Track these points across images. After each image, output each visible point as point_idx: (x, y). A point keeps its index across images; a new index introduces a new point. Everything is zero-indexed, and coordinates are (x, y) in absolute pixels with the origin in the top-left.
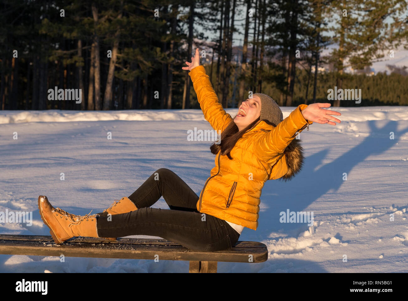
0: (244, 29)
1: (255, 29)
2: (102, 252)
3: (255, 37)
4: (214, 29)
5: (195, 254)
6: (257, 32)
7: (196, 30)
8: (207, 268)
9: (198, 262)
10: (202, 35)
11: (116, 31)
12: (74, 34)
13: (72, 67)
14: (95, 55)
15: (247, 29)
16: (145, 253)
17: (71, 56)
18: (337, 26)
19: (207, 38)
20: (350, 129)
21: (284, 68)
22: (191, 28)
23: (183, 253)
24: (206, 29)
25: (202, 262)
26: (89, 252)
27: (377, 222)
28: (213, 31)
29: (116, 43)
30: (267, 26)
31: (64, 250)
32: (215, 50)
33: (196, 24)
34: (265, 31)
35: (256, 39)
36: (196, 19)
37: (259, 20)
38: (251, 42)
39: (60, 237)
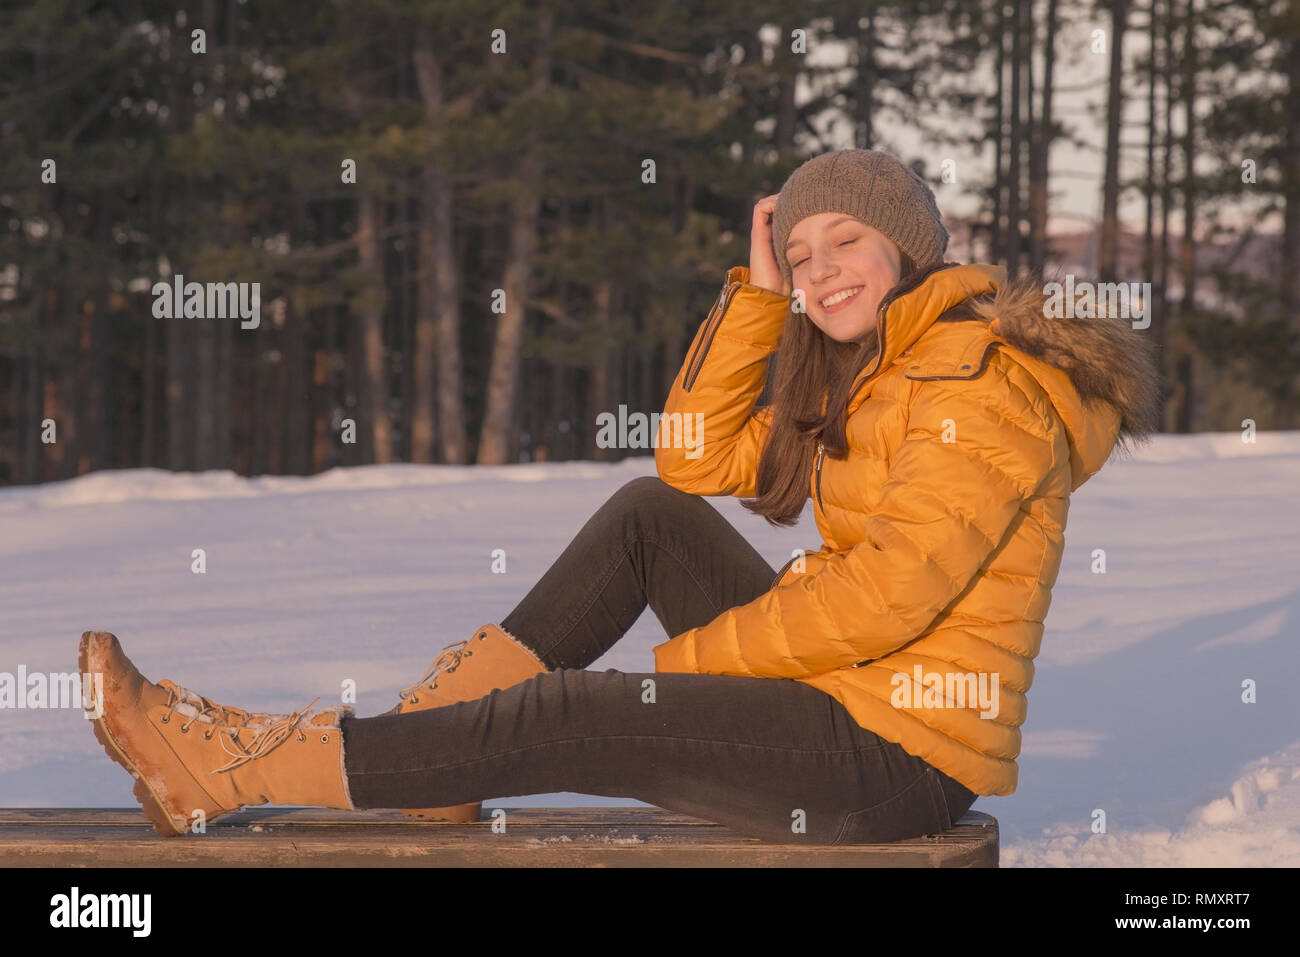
0: (1097, 124)
1: (1151, 125)
2: (258, 856)
3: (1150, 161)
4: (972, 140)
6: (1159, 139)
15: (1114, 122)
19: (941, 180)
22: (865, 137)
24: (936, 139)
26: (201, 857)
28: (967, 149)
31: (91, 851)
33: (890, 120)
34: (1200, 132)
35: (1159, 167)
36: (889, 95)
37: (1169, 85)
38: (1134, 183)
39: (182, 813)
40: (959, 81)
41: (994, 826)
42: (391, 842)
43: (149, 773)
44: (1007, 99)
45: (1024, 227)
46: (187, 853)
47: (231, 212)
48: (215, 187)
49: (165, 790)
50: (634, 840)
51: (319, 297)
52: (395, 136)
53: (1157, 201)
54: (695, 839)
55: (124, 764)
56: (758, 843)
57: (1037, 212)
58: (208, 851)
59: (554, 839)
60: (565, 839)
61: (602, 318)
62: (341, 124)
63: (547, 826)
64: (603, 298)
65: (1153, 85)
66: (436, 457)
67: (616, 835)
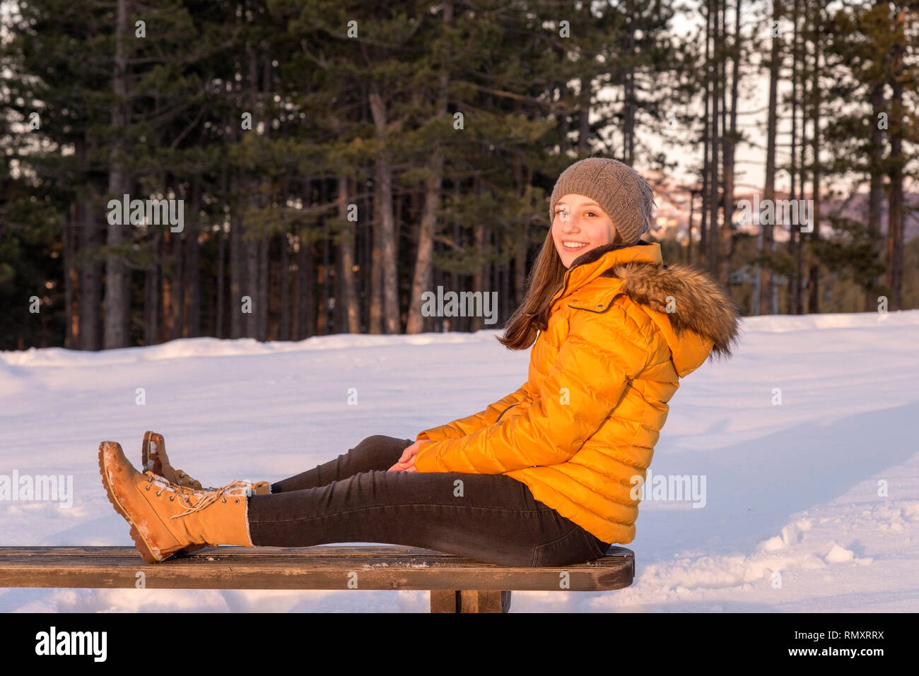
0: (762, 133)
1: (793, 133)
2: (210, 575)
3: (793, 154)
4: (692, 142)
6: (798, 141)
7: (644, 147)
9: (452, 592)
10: (661, 158)
15: (772, 132)
16: (317, 574)
19: (674, 165)
21: (874, 232)
22: (630, 144)
24: (671, 142)
25: (464, 594)
26: (177, 575)
28: (689, 147)
29: (434, 185)
31: (116, 572)
32: (697, 195)
33: (645, 131)
34: (822, 137)
35: (798, 159)
36: (645, 117)
37: (805, 111)
38: (783, 167)
39: (157, 546)
40: (682, 109)
41: (632, 556)
42: (286, 566)
43: (138, 521)
44: (710, 119)
45: (721, 190)
46: (170, 573)
47: (266, 186)
48: (257, 173)
49: (147, 531)
50: (424, 565)
51: (315, 235)
52: (358, 143)
53: (797, 177)
54: (459, 565)
55: (124, 516)
56: (495, 567)
57: (728, 183)
58: (182, 572)
59: (378, 565)
60: (384, 564)
61: (479, 246)
62: (329, 136)
63: (377, 557)
64: (479, 234)
65: (794, 111)
66: (384, 330)
67: (414, 563)
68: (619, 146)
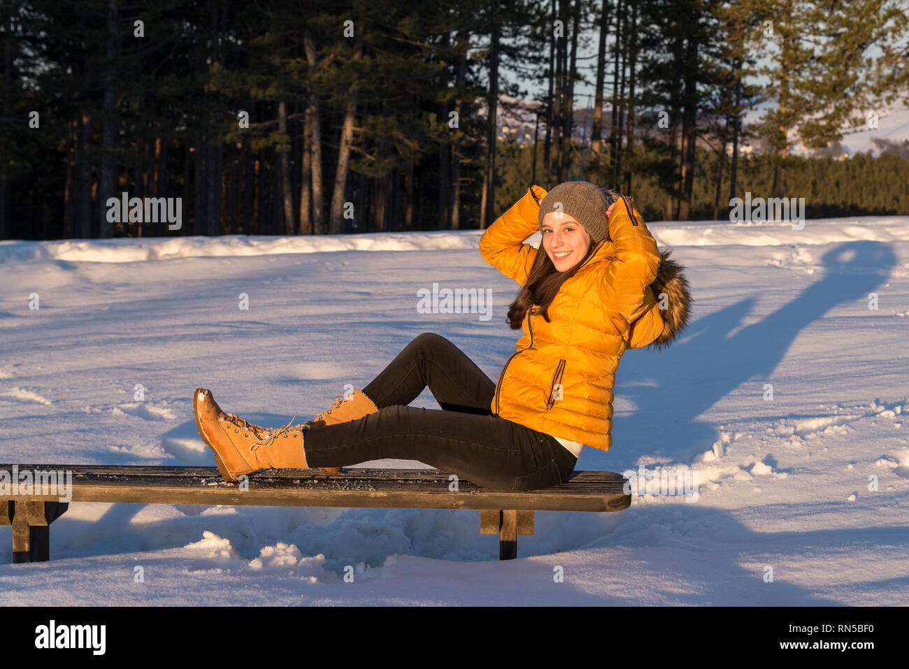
0: (594, 75)
1: (616, 74)
3: (616, 89)
4: (538, 77)
5: (491, 496)
6: (620, 81)
7: (503, 79)
8: (515, 524)
9: (497, 511)
10: (515, 88)
11: (350, 84)
12: (271, 91)
13: (269, 154)
14: (312, 130)
15: (601, 73)
16: (395, 496)
17: (267, 132)
18: (775, 65)
19: (526, 93)
20: (796, 259)
21: (673, 149)
22: (494, 76)
23: (467, 494)
24: (523, 76)
25: (505, 512)
27: (845, 433)
28: (536, 81)
29: (351, 108)
30: (639, 67)
32: (541, 117)
33: (504, 68)
34: (637, 77)
35: (619, 93)
36: (504, 57)
37: (624, 58)
38: (608, 100)
44: (555, 61)
53: (618, 106)
65: (617, 58)
68: (485, 78)
